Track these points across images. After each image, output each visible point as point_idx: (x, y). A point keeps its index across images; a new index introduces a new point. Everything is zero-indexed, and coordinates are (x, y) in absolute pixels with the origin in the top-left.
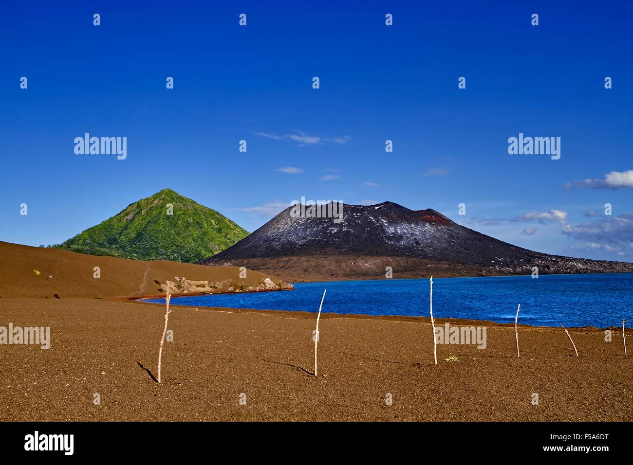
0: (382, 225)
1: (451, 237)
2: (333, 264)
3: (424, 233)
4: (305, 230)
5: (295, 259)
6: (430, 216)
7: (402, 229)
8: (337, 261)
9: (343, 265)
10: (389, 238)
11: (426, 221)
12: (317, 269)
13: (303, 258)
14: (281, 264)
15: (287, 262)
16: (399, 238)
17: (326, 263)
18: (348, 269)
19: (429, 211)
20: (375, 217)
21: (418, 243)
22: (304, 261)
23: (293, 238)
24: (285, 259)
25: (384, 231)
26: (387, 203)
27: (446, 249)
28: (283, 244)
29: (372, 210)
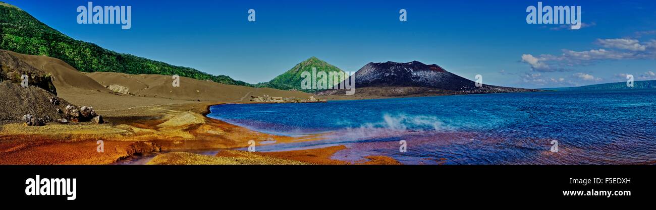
0: (410, 72)
1: (443, 77)
2: (384, 90)
3: (430, 76)
4: (374, 75)
5: (366, 88)
6: (434, 68)
7: (420, 73)
8: (386, 89)
9: (389, 91)
10: (413, 78)
11: (432, 70)
12: (376, 93)
13: (370, 88)
14: (359, 91)
15: (362, 90)
16: (418, 78)
17: (381, 90)
18: (391, 93)
19: (434, 65)
20: (407, 68)
21: (427, 80)
22: (370, 89)
23: (368, 78)
24: (361, 88)
25: (411, 75)
26: (415, 61)
27: (440, 83)
28: (364, 81)
29: (406, 65)
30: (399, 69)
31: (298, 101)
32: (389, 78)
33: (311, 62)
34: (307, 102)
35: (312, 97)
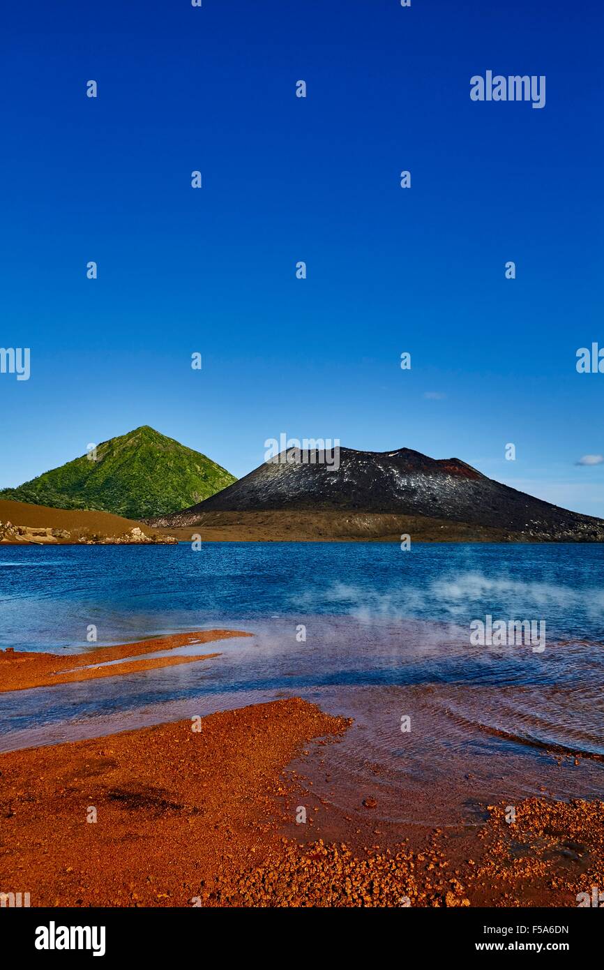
0: (392, 476)
1: (477, 493)
2: (323, 521)
3: (443, 488)
4: (298, 480)
5: (278, 513)
6: (455, 467)
7: (417, 481)
8: (328, 518)
9: (336, 523)
10: (400, 492)
11: (446, 472)
12: (302, 526)
13: (287, 513)
14: (260, 520)
15: (268, 516)
16: (411, 492)
17: (315, 520)
18: (340, 528)
19: (454, 461)
20: (385, 467)
21: (434, 500)
22: (288, 516)
23: (283, 488)
24: (266, 513)
25: (394, 484)
26: (404, 450)
27: (470, 508)
28: (271, 496)
29: (382, 457)
30: (364, 467)
31: (96, 539)
32: (338, 490)
33: (140, 439)
34: (122, 544)
35: (136, 531)
